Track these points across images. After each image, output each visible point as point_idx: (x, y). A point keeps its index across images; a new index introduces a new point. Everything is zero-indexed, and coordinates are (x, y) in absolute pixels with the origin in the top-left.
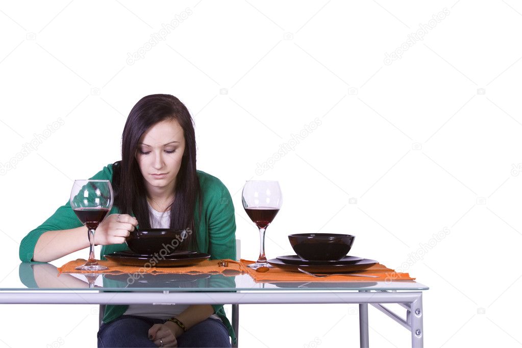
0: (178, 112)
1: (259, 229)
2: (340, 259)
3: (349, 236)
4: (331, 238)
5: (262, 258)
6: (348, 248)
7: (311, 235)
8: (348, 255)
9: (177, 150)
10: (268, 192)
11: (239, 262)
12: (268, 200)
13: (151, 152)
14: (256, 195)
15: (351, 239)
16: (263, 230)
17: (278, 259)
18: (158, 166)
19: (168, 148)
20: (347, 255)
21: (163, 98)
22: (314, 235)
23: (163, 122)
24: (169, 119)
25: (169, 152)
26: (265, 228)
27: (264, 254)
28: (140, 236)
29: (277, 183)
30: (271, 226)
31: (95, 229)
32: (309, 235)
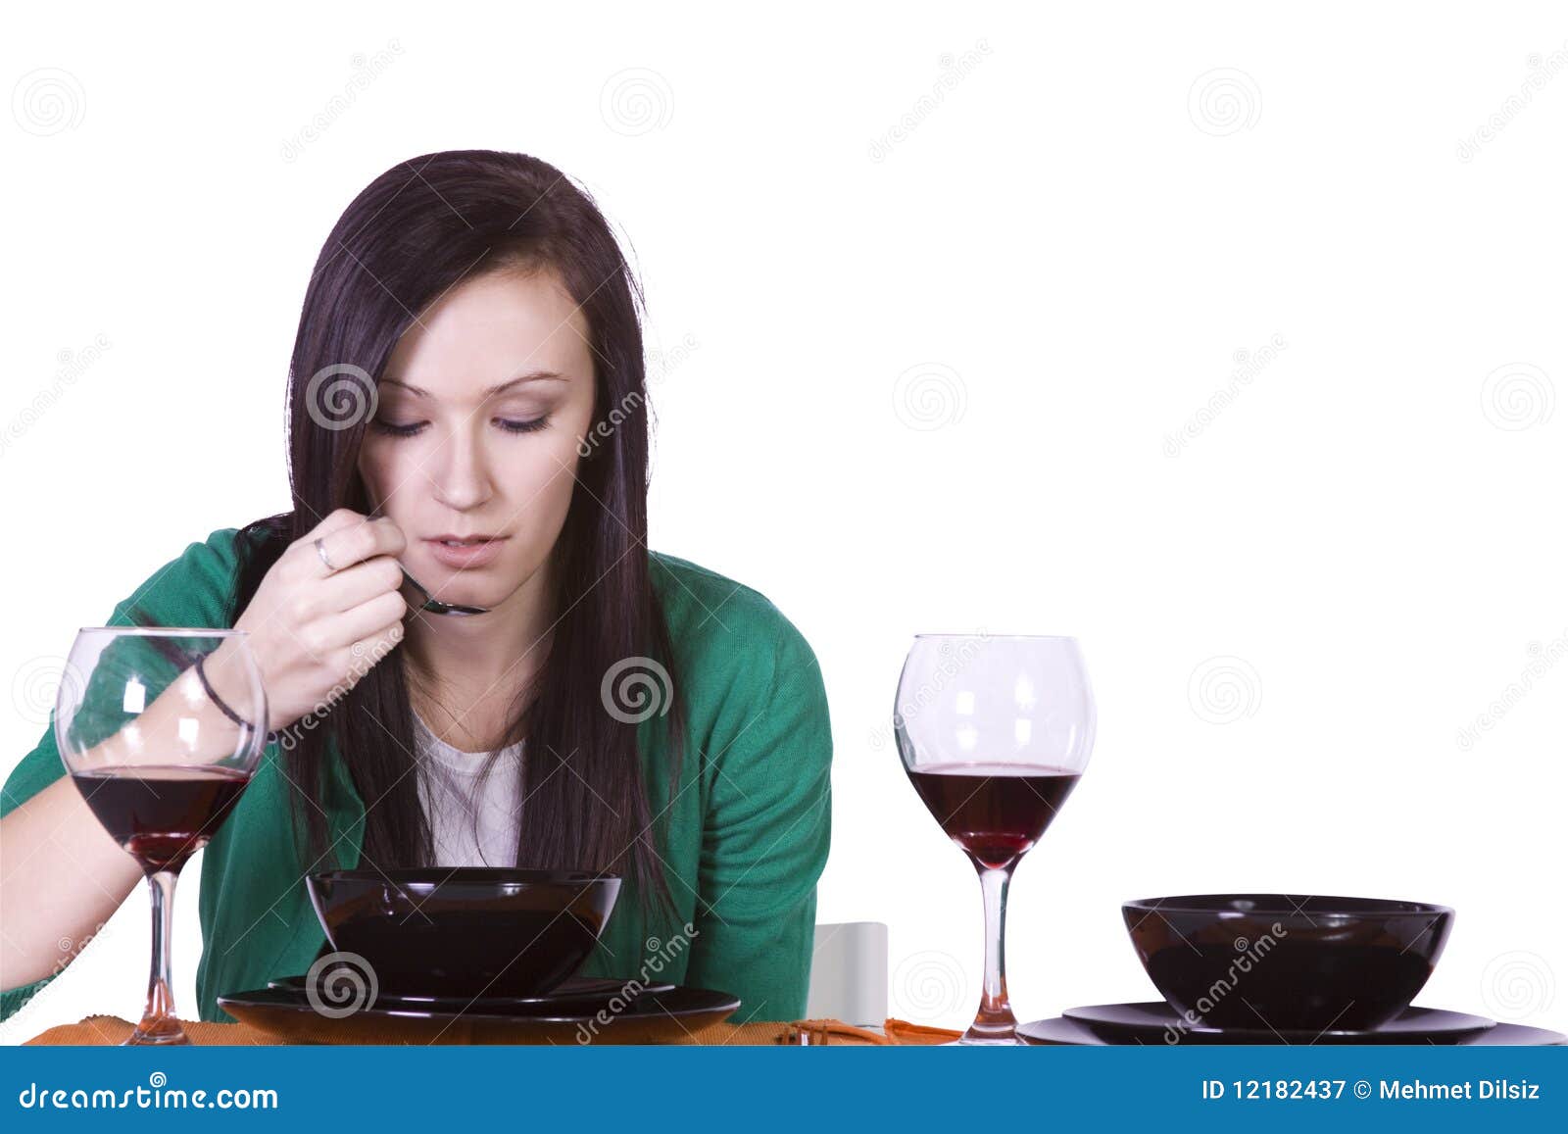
0: (565, 233)
1: (980, 870)
2: (1381, 1021)
3: (1425, 907)
4: (1336, 920)
5: (995, 1014)
6: (1419, 970)
7: (1237, 904)
8: (1418, 1002)
9: (554, 421)
10: (1025, 693)
11: (881, 1032)
12: (1023, 731)
13: (426, 423)
14: (965, 703)
15: (1437, 923)
16: (996, 876)
17: (1069, 1020)
18: (462, 491)
19: (516, 409)
20: (1415, 1003)
21: (492, 168)
22: (1250, 904)
23: (492, 277)
24: (520, 263)
25: (516, 427)
26: (1010, 870)
27: (1004, 997)
28: (395, 901)
29: (1069, 643)
30: (1036, 855)
31: (176, 870)
32: (1224, 901)
